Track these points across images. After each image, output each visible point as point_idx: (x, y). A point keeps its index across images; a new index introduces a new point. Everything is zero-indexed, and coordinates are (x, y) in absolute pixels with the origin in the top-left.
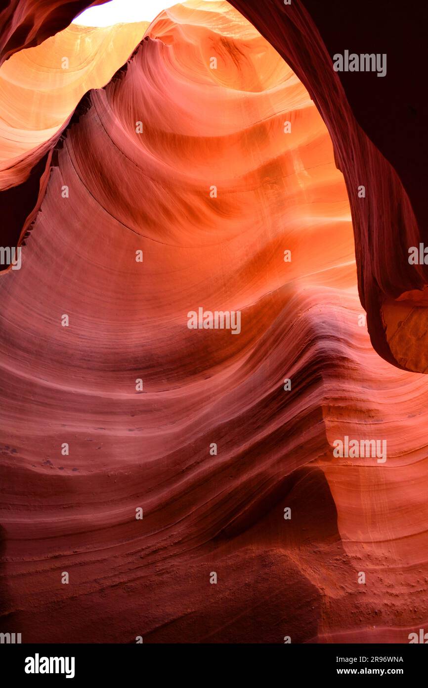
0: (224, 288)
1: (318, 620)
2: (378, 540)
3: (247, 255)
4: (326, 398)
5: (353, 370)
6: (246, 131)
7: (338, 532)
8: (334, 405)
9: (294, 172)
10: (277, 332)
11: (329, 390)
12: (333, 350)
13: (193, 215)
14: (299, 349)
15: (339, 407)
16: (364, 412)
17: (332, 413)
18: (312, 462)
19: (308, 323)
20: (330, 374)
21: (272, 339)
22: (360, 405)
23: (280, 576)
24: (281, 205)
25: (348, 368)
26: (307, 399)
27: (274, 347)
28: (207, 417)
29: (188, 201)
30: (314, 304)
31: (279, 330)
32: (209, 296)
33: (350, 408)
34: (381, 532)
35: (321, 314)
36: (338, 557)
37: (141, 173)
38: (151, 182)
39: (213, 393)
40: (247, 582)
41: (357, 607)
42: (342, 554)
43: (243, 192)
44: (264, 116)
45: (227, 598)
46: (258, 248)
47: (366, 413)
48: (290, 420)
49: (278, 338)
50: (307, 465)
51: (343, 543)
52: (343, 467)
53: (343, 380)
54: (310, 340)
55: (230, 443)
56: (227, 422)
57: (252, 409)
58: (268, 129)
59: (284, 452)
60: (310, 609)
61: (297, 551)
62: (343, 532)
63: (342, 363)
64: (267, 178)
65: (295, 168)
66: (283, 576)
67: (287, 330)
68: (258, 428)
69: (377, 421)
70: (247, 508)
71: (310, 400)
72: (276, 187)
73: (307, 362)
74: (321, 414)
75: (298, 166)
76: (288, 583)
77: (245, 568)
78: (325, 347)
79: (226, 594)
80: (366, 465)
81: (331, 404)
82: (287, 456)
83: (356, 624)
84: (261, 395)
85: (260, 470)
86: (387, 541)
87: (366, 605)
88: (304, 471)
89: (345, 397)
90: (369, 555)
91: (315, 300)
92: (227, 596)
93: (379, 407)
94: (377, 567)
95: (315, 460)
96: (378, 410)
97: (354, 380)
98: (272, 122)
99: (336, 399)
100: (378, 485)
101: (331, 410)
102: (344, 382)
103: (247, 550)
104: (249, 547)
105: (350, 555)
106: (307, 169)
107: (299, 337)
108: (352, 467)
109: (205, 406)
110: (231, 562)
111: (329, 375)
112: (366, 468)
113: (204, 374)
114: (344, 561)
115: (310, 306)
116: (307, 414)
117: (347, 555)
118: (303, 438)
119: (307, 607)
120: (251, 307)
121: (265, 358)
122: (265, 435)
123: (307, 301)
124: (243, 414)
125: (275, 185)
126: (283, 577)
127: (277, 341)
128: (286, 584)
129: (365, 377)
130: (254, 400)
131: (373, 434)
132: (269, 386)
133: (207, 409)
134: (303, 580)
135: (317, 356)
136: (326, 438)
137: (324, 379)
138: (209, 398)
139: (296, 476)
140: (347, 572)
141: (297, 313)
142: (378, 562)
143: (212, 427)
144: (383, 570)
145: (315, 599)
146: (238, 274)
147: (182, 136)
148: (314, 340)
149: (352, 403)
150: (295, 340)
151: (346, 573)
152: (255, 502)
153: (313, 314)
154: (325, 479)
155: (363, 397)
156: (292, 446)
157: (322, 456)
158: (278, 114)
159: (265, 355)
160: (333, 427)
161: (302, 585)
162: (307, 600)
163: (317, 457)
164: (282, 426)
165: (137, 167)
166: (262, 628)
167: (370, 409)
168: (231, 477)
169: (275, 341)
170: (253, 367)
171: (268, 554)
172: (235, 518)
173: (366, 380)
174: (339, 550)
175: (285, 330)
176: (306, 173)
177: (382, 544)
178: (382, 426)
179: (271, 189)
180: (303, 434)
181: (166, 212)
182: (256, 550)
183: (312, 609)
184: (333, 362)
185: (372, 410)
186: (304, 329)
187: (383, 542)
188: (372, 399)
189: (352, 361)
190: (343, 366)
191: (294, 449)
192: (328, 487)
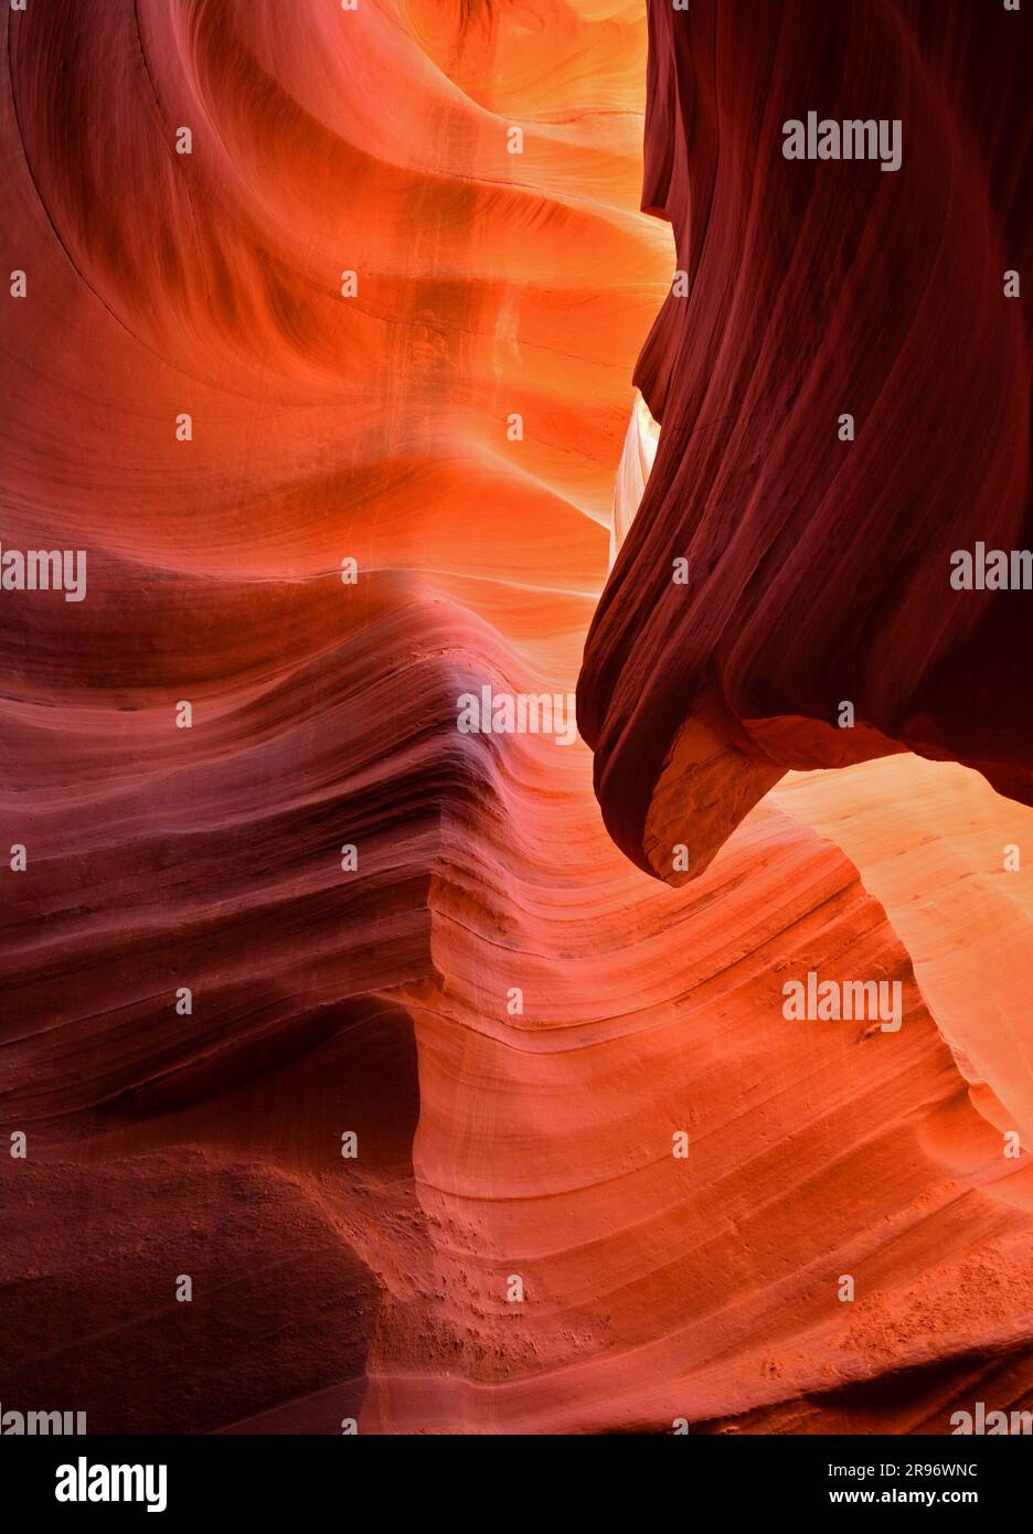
0: (235, 512)
1: (368, 1341)
2: (466, 1194)
3: (320, 462)
4: (442, 861)
5: (494, 818)
6: (432, 180)
7: (410, 1159)
8: (452, 881)
9: (491, 332)
10: (345, 671)
11: (451, 846)
12: (476, 762)
13: (225, 296)
14: (404, 731)
15: (460, 888)
16: (493, 916)
17: (444, 896)
18: (388, 991)
19: (438, 680)
20: (456, 811)
21: (326, 682)
22: (492, 898)
23: (285, 1228)
24: (440, 387)
25: (488, 812)
26: (399, 847)
27: (329, 702)
28: (128, 804)
29: (229, 260)
30: (455, 643)
31: (352, 668)
32: (192, 513)
33: (475, 897)
34: (473, 1178)
35: (469, 673)
36: (403, 1213)
37: (157, 125)
38: (170, 167)
39: (144, 752)
40: (194, 1228)
41: (430, 1327)
42: (413, 1207)
43: (363, 311)
44: (483, 172)
45: (140, 1257)
46: (355, 457)
47: (496, 921)
48: (354, 882)
49: (346, 687)
50: (376, 993)
51: (416, 1185)
52: (443, 1020)
53: (472, 834)
54: (436, 720)
55: (182, 888)
56: (186, 836)
57: (256, 826)
58: (479, 206)
59: (325, 948)
60: (352, 1313)
61: (315, 1180)
62: (418, 1160)
63: (480, 796)
64: (430, 313)
65: (498, 325)
66: (294, 1230)
67: (375, 675)
68: (261, 874)
69: (510, 943)
70: (206, 1055)
71: (407, 853)
72: (439, 342)
73: (418, 765)
74: (425, 891)
75: (505, 324)
76: (306, 1249)
77: (185, 1196)
78: (464, 747)
79: (138, 1248)
80: (480, 1030)
81: (448, 878)
82: (329, 962)
83: (423, 1362)
84: (282, 800)
85: (257, 975)
86: (479, 1200)
87: (444, 1325)
88: (371, 1005)
89: (474, 871)
90: (451, 1221)
91: (459, 636)
92: (142, 1254)
93: (517, 915)
94: (460, 1250)
95: (398, 988)
96: (516, 922)
97: (491, 841)
98: (497, 196)
99: (458, 870)
100: (489, 1078)
101: (444, 889)
102: (473, 839)
103: (188, 1152)
104: (192, 1147)
105: (428, 1212)
106: (521, 341)
107: (410, 704)
108: (459, 1027)
109: (115, 775)
110: (144, 1173)
111: (454, 813)
112: (478, 1036)
113: (120, 696)
114: (416, 1224)
115: (447, 644)
116: (393, 882)
117: (422, 1213)
118: (375, 932)
119: (347, 1308)
120: (294, 584)
121: (298, 718)
122: (282, 897)
123: (440, 629)
124: (231, 828)
125: (439, 338)
126: (294, 1234)
127: (341, 689)
128: (299, 1250)
129: (508, 844)
130: (264, 806)
131: (498, 969)
132: (306, 786)
133: (126, 785)
134: (342, 1247)
135: (445, 761)
136: (429, 947)
137: (442, 818)
138: (129, 759)
139: (347, 1012)
140: (419, 1248)
141: (410, 648)
142: (462, 1239)
143: (143, 834)
144: (469, 1260)
145: (365, 1295)
146: (282, 495)
147: (291, 99)
148: (444, 722)
149: (480, 889)
150: (399, 706)
151: (416, 1250)
152: (232, 1045)
153: (453, 666)
154: (414, 1037)
155: (497, 882)
156: (345, 941)
157: (412, 983)
158: (516, 188)
159: (301, 711)
160: (443, 928)
161: (339, 1259)
162: (348, 1293)
163: (401, 984)
164: (329, 890)
165: (157, 106)
166: (230, 1341)
167: (506, 914)
168: (174, 970)
169: (336, 689)
170: (261, 728)
171: (247, 1172)
172: (170, 1070)
173: (509, 849)
174: (407, 1197)
175: (370, 672)
176: (515, 348)
177: (470, 1203)
178: (517, 958)
179: (428, 341)
180: (377, 923)
181: (170, 255)
182: (212, 1157)
183: (358, 1314)
184: (470, 788)
185: (508, 917)
186: (427, 690)
187: (474, 1199)
188: (511, 894)
189: (497, 800)
190: (482, 805)
191: (352, 949)
192: (416, 1055)
